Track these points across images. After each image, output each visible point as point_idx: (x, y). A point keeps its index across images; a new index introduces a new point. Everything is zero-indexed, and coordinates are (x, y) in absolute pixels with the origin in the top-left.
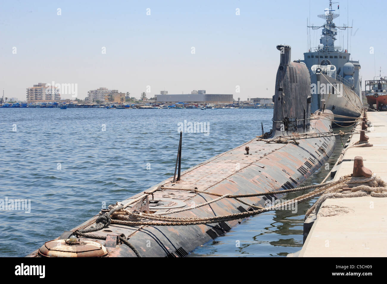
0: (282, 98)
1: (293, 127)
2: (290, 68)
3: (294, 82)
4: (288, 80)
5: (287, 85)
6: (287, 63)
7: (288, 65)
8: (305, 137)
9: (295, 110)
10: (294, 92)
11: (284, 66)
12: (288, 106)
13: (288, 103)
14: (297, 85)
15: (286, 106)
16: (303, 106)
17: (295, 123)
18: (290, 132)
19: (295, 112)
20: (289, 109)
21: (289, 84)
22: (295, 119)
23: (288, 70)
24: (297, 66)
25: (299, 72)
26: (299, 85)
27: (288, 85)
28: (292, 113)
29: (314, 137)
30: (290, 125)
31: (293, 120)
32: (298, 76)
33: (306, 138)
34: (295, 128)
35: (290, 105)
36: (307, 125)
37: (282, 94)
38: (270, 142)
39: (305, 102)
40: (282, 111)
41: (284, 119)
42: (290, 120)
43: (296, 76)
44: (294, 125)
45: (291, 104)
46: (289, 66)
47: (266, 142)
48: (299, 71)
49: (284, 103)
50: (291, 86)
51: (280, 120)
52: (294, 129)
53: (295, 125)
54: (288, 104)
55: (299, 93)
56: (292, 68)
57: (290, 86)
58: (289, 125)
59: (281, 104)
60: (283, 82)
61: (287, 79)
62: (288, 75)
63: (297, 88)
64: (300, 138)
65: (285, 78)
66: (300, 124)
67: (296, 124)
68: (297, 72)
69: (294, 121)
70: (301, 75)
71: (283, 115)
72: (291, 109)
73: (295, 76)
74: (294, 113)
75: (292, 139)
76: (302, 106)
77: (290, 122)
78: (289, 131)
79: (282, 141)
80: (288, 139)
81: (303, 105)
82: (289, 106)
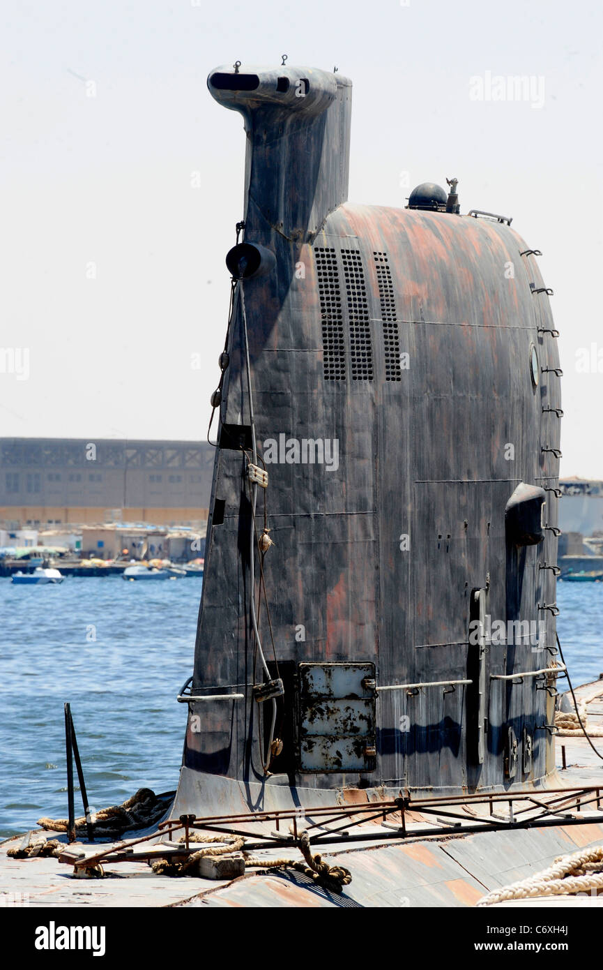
0: (245, 506)
1: (343, 746)
2: (325, 259)
3: (364, 371)
4: (304, 361)
5: (295, 401)
6: (299, 214)
7: (311, 238)
8: (394, 822)
9: (376, 602)
10: (368, 451)
11: (267, 242)
12: (302, 573)
13: (310, 547)
14: (399, 399)
15: (283, 574)
16: (455, 570)
17: (359, 708)
18: (323, 785)
19: (369, 616)
20: (318, 591)
21: (320, 391)
22: (360, 675)
23: (304, 270)
24: (406, 242)
25: (422, 290)
26: (415, 401)
27: (304, 397)
28: (340, 623)
29: (465, 823)
30: (318, 726)
31: (345, 682)
32: (405, 318)
33: (402, 833)
34: (359, 749)
35: (321, 565)
36: (504, 728)
37: (245, 473)
38: (107, 868)
39: (483, 536)
40: (247, 611)
41: (266, 680)
42: (318, 683)
43: (391, 329)
44: (356, 730)
45: (338, 551)
46: (324, 241)
47: (70, 869)
48: (417, 277)
49: (260, 544)
50: (338, 403)
51: (221, 682)
52: (349, 760)
53: (363, 725)
54: (301, 551)
55: (418, 463)
56: (353, 258)
57: (321, 410)
58: (306, 724)
59: (234, 551)
60: (262, 376)
61: (294, 353)
62: (312, 321)
63: (398, 420)
64: (352, 832)
65: (275, 339)
66: (423, 723)
67: (371, 722)
68: (404, 285)
69: (352, 697)
70: (438, 315)
71: (249, 644)
72: (337, 596)
73: (376, 319)
74: (368, 630)
75: (281, 843)
76: (444, 570)
77: (321, 698)
78: (312, 779)
79: (199, 860)
80: (251, 841)
81: (464, 560)
82: (311, 569)
